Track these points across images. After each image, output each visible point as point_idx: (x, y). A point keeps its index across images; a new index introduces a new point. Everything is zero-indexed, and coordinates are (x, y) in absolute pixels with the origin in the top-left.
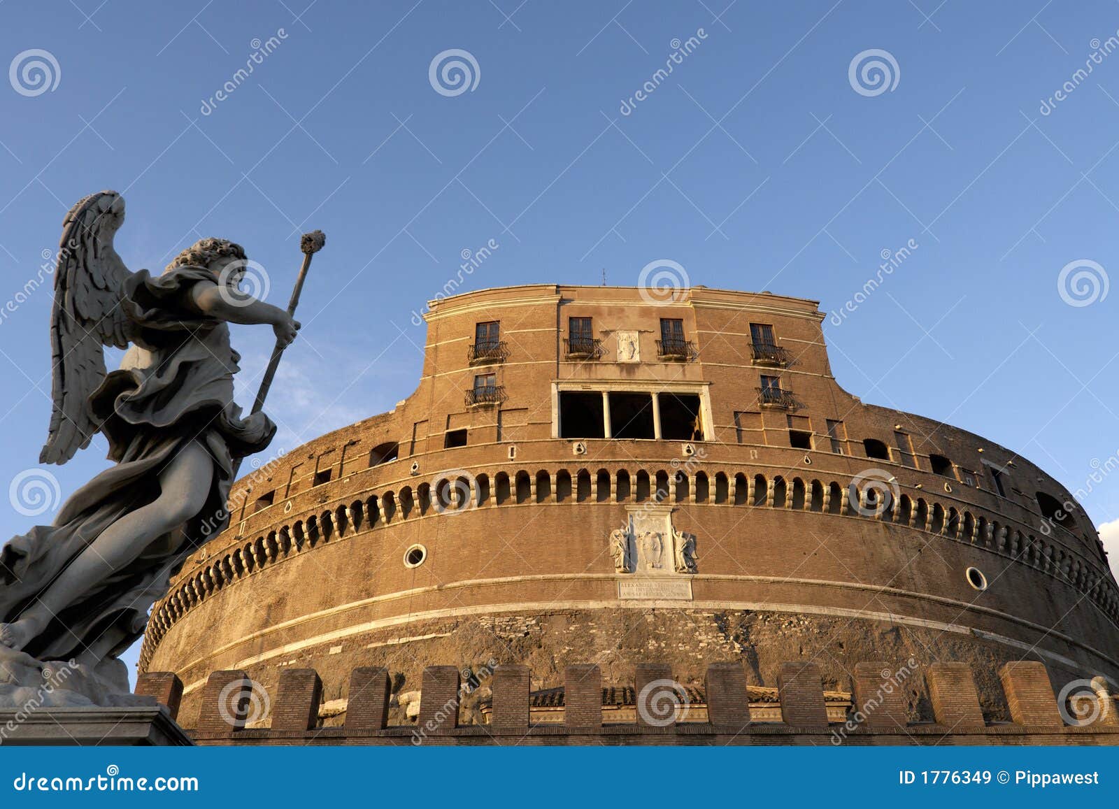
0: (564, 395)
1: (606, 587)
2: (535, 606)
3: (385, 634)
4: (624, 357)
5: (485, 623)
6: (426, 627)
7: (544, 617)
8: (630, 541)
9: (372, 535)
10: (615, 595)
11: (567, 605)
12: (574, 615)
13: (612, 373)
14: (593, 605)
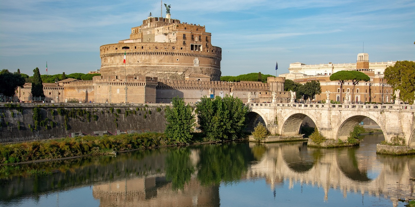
0: (191, 45)
1: (192, 65)
2: (188, 66)
3: (175, 67)
4: (196, 41)
5: (184, 68)
6: (179, 67)
7: (189, 67)
8: (195, 61)
9: (172, 56)
10: (193, 66)
11: (190, 66)
12: (191, 67)
13: (195, 42)
14: (192, 67)
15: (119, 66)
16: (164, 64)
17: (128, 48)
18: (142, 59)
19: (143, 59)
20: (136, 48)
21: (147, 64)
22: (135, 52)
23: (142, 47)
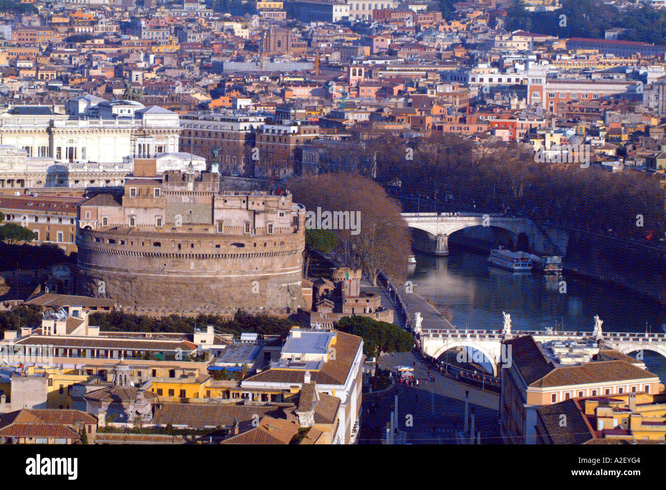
15: (220, 276)
16: (288, 270)
17: (242, 245)
18: (262, 263)
19: (264, 264)
20: (255, 245)
21: (269, 272)
22: (254, 252)
23: (265, 245)
